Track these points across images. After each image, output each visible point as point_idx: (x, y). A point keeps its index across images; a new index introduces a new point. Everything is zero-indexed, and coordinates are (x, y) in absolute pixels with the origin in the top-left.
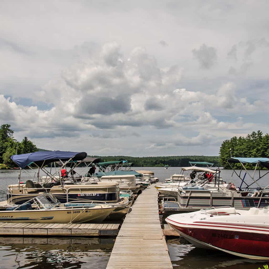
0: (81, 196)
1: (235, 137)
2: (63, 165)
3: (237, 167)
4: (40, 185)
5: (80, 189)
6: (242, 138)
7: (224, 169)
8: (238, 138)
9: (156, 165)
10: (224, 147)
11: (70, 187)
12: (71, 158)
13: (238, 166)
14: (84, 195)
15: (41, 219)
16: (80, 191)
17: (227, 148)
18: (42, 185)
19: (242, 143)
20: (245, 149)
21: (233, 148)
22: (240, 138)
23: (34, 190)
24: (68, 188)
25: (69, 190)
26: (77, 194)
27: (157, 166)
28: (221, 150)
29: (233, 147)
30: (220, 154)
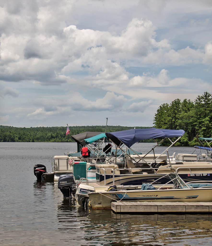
0: (191, 176)
1: (178, 99)
2: (172, 144)
3: (180, 142)
4: (147, 164)
5: (190, 169)
6: (188, 102)
7: (161, 145)
8: (182, 101)
9: (53, 140)
10: (161, 114)
11: (179, 167)
12: (180, 136)
13: (182, 141)
14: (194, 175)
15: (186, 198)
16: (190, 171)
17: (166, 116)
18: (150, 165)
19: (188, 109)
20: (192, 117)
21: (175, 116)
22: (185, 101)
23: (139, 170)
24: (178, 168)
25: (179, 170)
26: (187, 174)
27: (55, 141)
28: (156, 118)
29: (176, 114)
30: (155, 124)
